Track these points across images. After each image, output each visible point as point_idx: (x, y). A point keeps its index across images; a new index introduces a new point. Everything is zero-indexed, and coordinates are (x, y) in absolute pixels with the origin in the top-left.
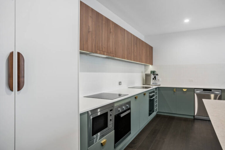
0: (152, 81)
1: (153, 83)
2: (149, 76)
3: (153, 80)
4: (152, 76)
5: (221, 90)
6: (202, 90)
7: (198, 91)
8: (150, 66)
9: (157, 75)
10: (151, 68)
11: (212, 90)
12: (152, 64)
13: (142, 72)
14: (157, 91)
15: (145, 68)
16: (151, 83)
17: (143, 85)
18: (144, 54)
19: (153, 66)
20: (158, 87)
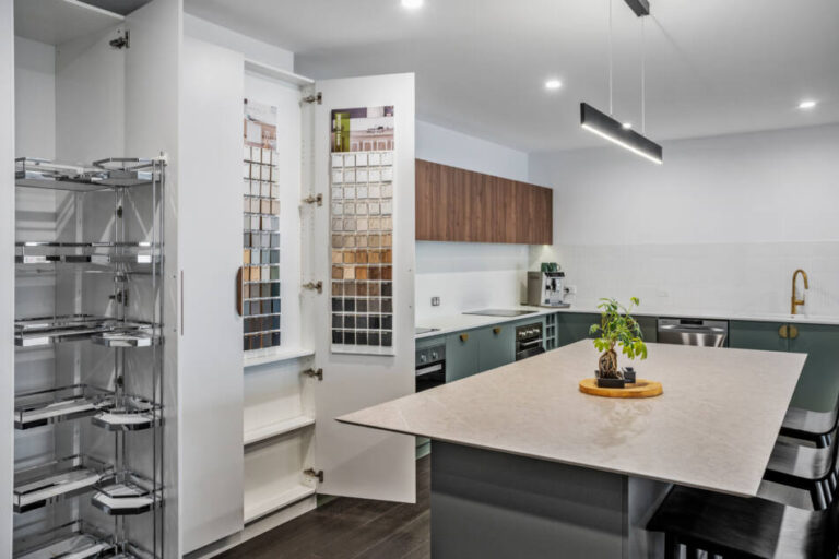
0: (545, 295)
1: (547, 301)
2: (537, 278)
3: (548, 292)
4: (546, 281)
5: (726, 323)
6: (678, 321)
7: (666, 324)
8: (546, 247)
9: (561, 275)
10: (547, 254)
11: (705, 322)
12: (550, 242)
13: (518, 267)
14: (556, 324)
15: (530, 254)
16: (543, 301)
17: (522, 304)
18: (513, 216)
19: (553, 246)
20: (559, 313)
